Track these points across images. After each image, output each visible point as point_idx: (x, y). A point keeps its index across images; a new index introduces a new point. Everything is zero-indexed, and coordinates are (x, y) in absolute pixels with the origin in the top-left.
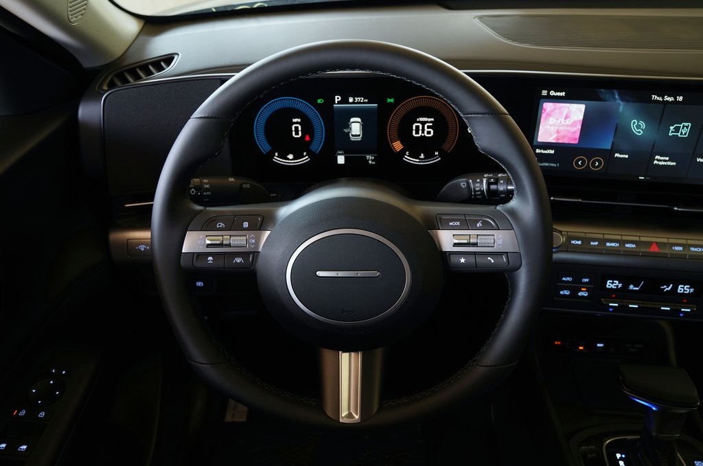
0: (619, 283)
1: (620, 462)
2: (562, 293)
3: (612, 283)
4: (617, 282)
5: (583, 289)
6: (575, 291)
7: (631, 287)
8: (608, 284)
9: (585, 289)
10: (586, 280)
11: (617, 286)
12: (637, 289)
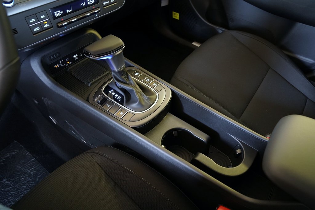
0: (61, 11)
1: (112, 93)
2: (35, 30)
3: (58, 13)
4: (59, 11)
5: (45, 23)
6: (41, 25)
7: (68, 11)
8: (56, 14)
9: (46, 22)
10: (43, 16)
11: (61, 13)
12: (71, 11)
